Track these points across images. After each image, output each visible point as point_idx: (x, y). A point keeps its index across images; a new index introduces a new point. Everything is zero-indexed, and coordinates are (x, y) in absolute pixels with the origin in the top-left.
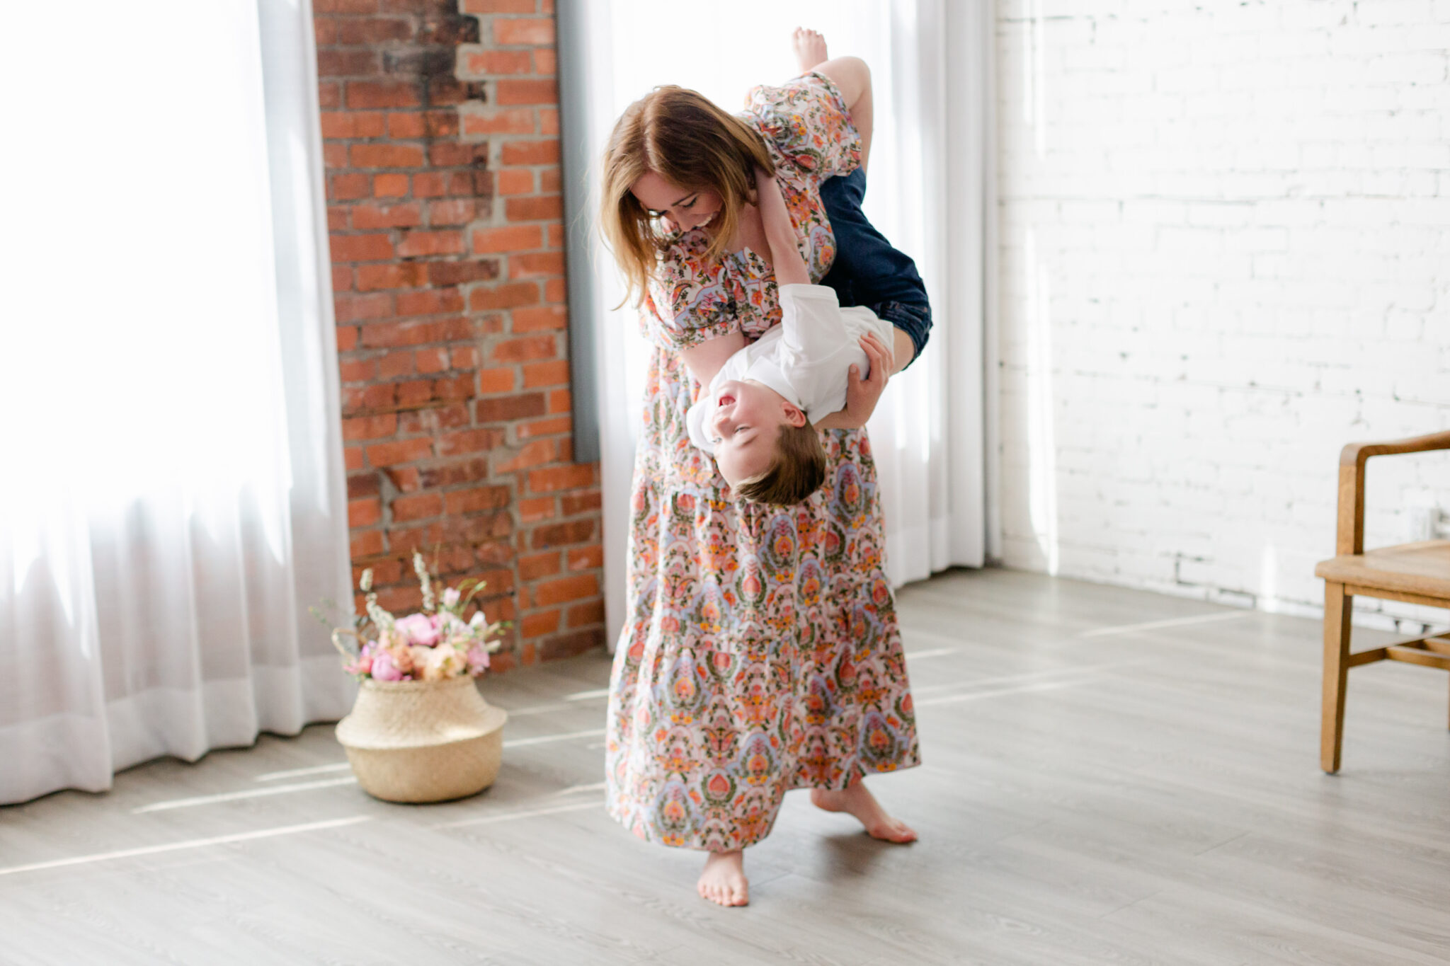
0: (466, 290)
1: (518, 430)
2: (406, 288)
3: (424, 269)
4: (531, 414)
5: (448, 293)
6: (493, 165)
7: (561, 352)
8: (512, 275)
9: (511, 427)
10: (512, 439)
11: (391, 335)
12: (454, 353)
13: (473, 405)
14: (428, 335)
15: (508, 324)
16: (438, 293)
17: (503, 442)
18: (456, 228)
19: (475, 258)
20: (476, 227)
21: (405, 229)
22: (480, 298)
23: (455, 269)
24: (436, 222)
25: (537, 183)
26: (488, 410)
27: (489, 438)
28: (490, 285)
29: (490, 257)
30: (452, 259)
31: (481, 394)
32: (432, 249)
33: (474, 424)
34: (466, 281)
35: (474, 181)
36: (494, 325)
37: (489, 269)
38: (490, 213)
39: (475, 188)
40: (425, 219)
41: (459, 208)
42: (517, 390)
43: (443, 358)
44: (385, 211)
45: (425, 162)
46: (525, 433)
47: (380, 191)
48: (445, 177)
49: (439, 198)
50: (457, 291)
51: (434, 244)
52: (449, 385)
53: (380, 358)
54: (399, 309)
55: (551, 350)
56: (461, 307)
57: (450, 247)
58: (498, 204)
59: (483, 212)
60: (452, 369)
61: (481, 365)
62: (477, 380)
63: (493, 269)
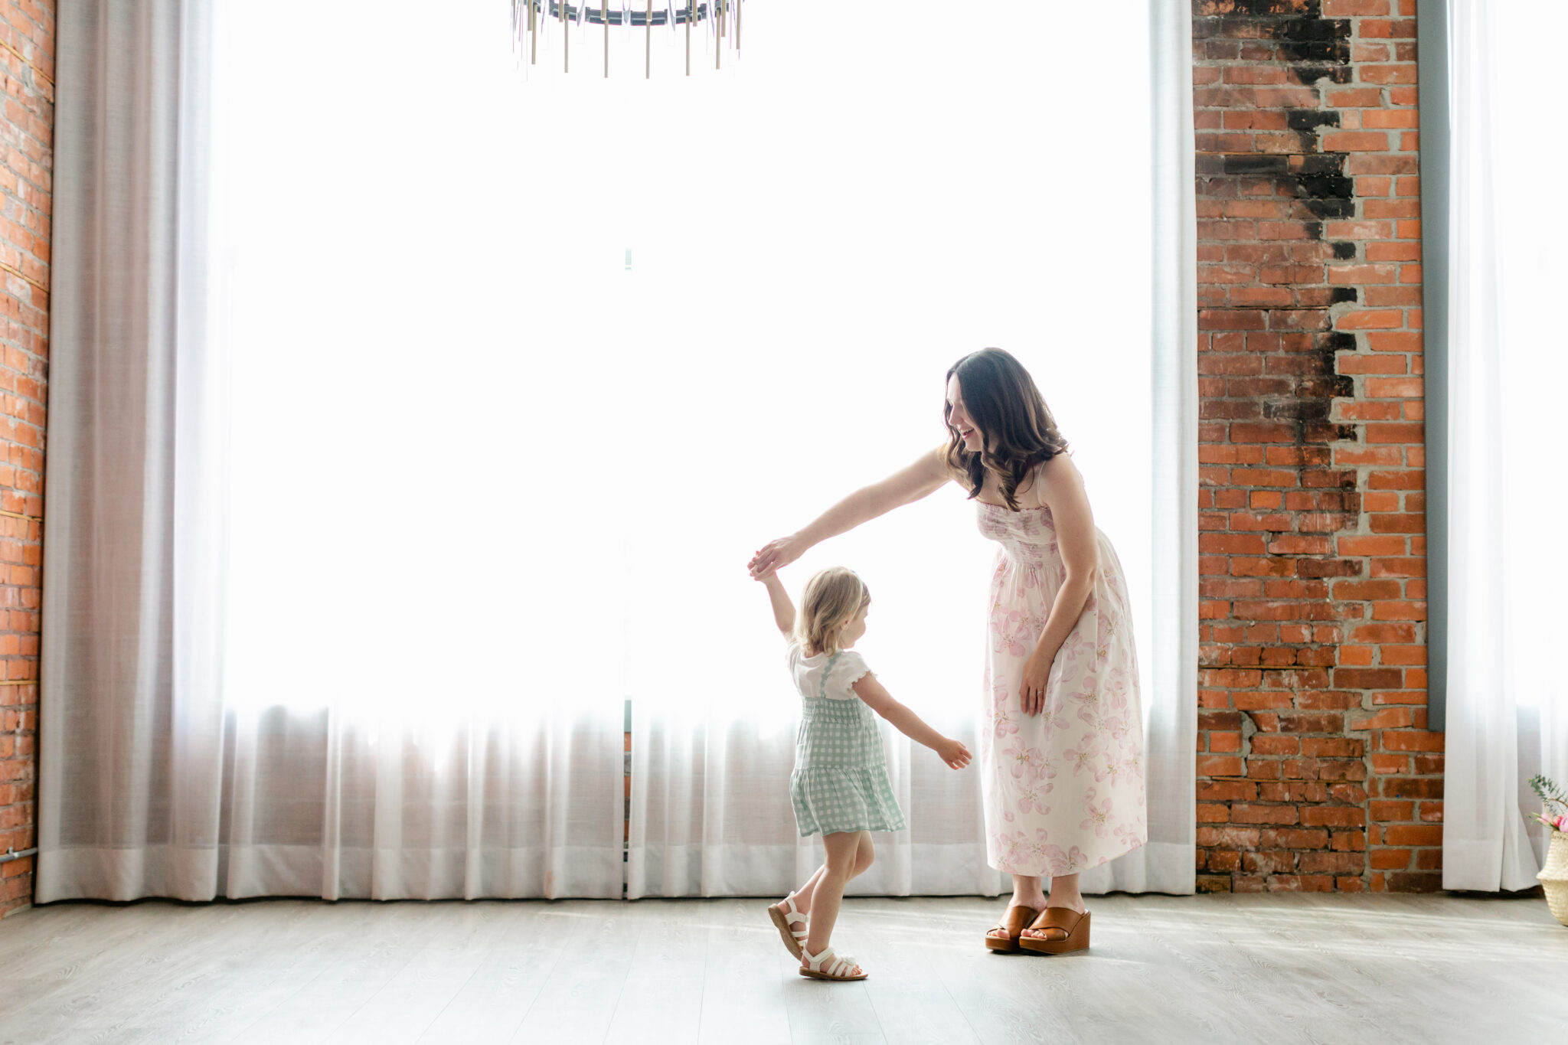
0: (1329, 582)
1: (1374, 697)
2: (1275, 576)
3: (1292, 564)
4: (1387, 686)
5: (1312, 583)
6: (1361, 487)
7: (1419, 639)
8: (1374, 574)
9: (1367, 694)
10: (1367, 703)
11: (1259, 611)
12: (1315, 630)
13: (1331, 672)
14: (1291, 613)
15: (1368, 613)
16: (1304, 583)
17: (1360, 705)
18: (1323, 534)
19: (1339, 558)
20: (1343, 533)
21: (1276, 533)
22: (1339, 587)
23: (1320, 566)
24: (1305, 529)
25: (1402, 503)
26: (1343, 677)
27: (1346, 698)
28: (1354, 580)
29: (1354, 558)
30: (1318, 557)
31: (1338, 665)
32: (1299, 550)
33: (1331, 688)
34: (1330, 576)
35: (1342, 500)
36: (1356, 612)
37: (1351, 568)
38: (1355, 524)
39: (1343, 506)
40: (1295, 526)
41: (1328, 519)
42: (1375, 664)
43: (1306, 633)
44: (1259, 518)
45: (1299, 483)
46: (1380, 700)
47: (1256, 503)
48: (1315, 496)
49: (1309, 511)
50: (1321, 583)
51: (1302, 545)
52: (1310, 654)
53: (1248, 627)
54: (1267, 592)
55: (1409, 636)
56: (1325, 594)
57: (1317, 548)
58: (1363, 518)
59: (1349, 524)
60: (1313, 642)
61: (1341, 642)
62: (1337, 653)
63: (1356, 567)
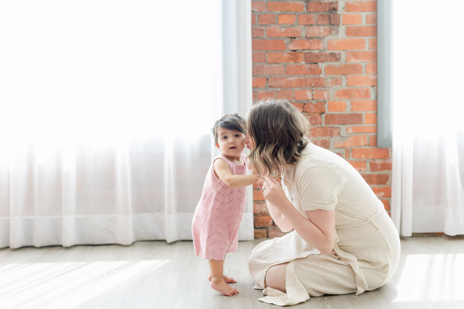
0: (322, 66)
1: (347, 129)
2: (292, 63)
3: (301, 56)
4: (354, 123)
5: (313, 66)
6: (340, 10)
7: (373, 97)
8: (347, 60)
9: (343, 128)
10: (343, 133)
11: (283, 82)
12: (314, 92)
13: (323, 116)
14: (301, 83)
15: (344, 83)
16: (308, 66)
17: (339, 134)
18: (319, 39)
19: (328, 52)
20: (330, 38)
21: (293, 38)
22: (329, 69)
23: (317, 56)
24: (309, 36)
25: (364, 20)
26: (330, 119)
27: (331, 131)
28: (336, 64)
29: (337, 52)
30: (316, 52)
31: (327, 112)
32: (306, 47)
33: (323, 125)
34: (322, 62)
35: (330, 19)
36: (337, 82)
37: (335, 57)
38: (337, 32)
39: (330, 22)
40: (303, 34)
41: (322, 30)
42: (348, 111)
43: (309, 94)
44: (283, 30)
45: (305, 10)
46: (350, 131)
47: (281, 21)
48: (315, 17)
49: (311, 25)
50: (318, 66)
51: (307, 45)
52: (311, 106)
53: (277, 92)
54: (288, 71)
55: (367, 94)
56: (320, 72)
57: (315, 46)
58: (342, 29)
59: (334, 32)
60: (313, 99)
61: (328, 99)
62: (326, 105)
63: (338, 57)
